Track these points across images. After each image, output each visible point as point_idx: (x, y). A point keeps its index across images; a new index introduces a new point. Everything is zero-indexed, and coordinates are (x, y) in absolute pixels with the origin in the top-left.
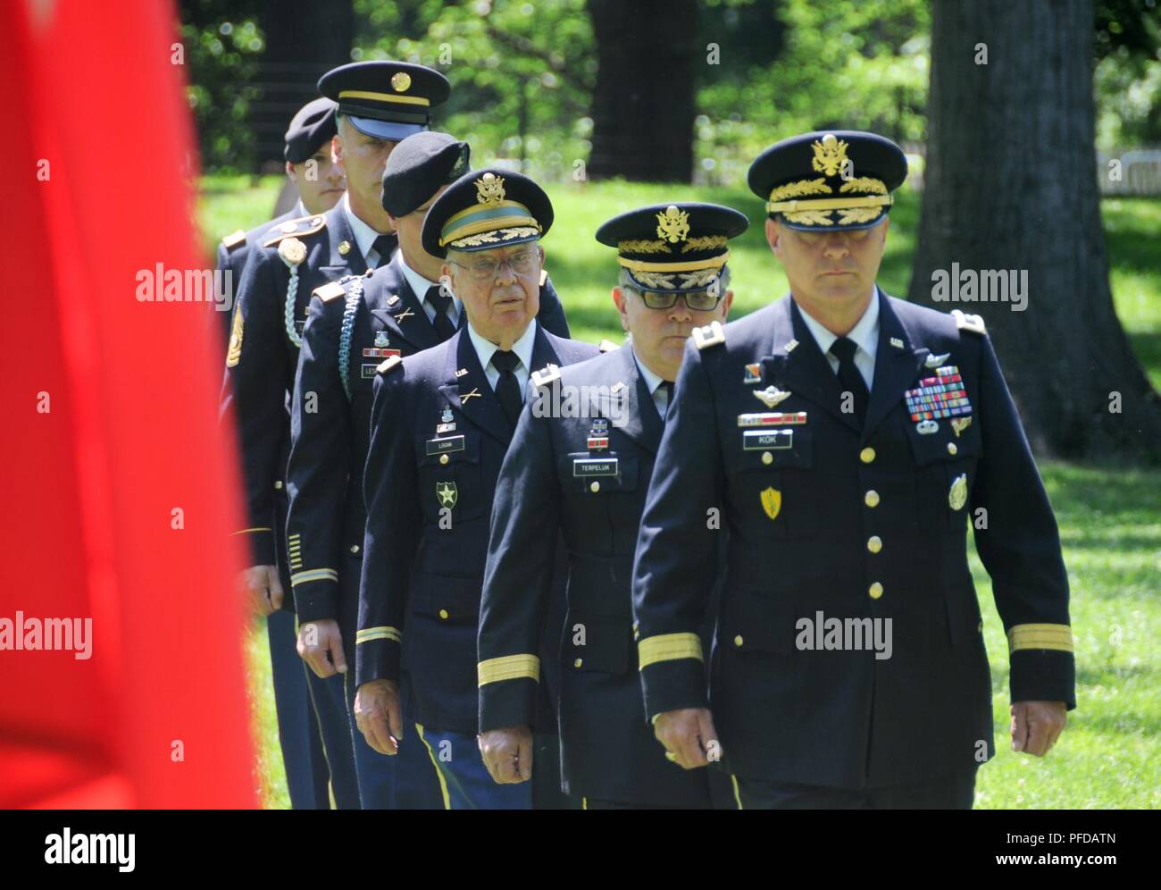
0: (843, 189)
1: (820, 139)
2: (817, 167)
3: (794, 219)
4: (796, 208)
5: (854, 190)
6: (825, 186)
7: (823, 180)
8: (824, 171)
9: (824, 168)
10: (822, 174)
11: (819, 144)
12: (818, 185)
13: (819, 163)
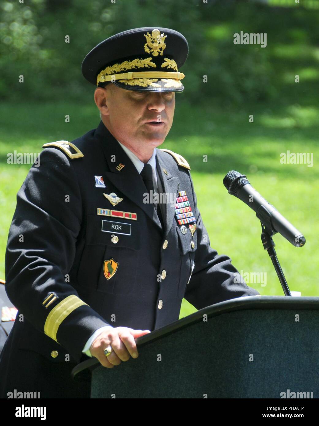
0: (163, 65)
1: (150, 32)
2: (147, 50)
3: (131, 84)
4: (133, 76)
5: (169, 67)
6: (152, 63)
7: (151, 59)
8: (151, 53)
9: (152, 51)
10: (150, 55)
11: (150, 35)
12: (148, 62)
13: (148, 47)
